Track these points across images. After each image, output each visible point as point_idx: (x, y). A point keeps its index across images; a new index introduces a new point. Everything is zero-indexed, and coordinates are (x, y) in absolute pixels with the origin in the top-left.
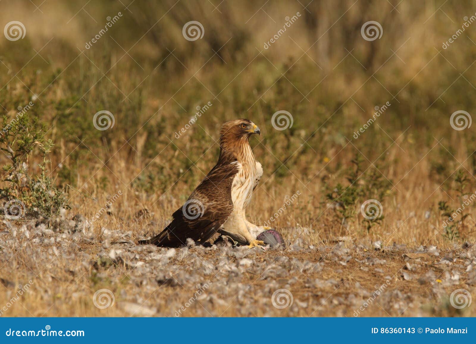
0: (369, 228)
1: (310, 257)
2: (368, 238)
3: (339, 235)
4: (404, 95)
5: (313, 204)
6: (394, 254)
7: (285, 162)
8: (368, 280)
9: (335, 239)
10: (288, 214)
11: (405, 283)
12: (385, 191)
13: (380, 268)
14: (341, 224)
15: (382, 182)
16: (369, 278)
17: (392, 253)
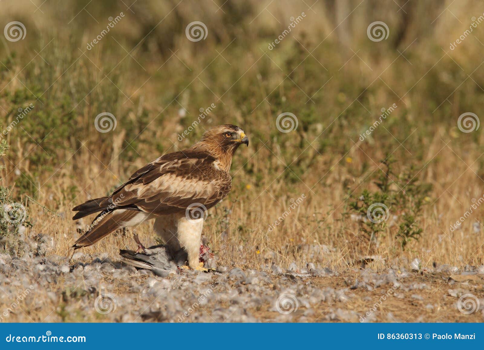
0: (404, 244)
1: (330, 281)
2: (402, 256)
3: (367, 254)
4: (445, 77)
5: (334, 215)
6: (436, 276)
7: (298, 163)
8: (404, 309)
9: (362, 258)
10: (303, 229)
11: (449, 312)
12: (424, 198)
13: (418, 294)
14: (369, 240)
15: (419, 187)
16: (405, 307)
17: (432, 276)
